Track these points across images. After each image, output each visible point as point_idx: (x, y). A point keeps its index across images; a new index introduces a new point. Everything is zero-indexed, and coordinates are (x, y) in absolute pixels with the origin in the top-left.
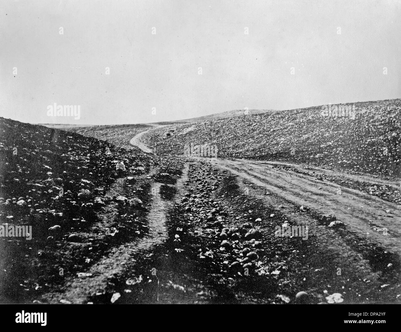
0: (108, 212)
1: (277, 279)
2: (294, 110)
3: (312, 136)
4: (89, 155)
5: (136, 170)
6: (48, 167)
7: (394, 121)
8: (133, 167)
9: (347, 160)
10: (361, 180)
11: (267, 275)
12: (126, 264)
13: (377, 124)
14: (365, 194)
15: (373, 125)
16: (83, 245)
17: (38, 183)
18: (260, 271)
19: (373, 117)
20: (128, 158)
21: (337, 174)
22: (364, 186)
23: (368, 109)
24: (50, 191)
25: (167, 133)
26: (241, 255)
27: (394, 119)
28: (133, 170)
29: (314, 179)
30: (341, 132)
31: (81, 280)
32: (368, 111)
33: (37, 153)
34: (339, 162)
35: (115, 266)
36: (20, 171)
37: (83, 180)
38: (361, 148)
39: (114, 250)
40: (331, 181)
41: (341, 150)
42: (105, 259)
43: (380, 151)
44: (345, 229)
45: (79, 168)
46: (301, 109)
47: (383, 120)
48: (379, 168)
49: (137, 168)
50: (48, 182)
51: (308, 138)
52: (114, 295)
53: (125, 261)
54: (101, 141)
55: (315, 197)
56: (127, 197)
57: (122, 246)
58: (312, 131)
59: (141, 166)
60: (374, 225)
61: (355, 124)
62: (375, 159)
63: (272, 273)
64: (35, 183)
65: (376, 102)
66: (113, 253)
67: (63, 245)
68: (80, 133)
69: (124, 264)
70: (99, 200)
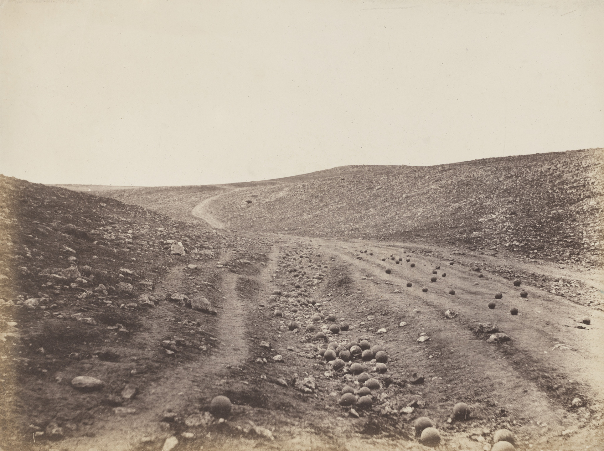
0: (159, 317)
1: (408, 419)
2: (438, 166)
3: (466, 205)
4: (130, 231)
5: (201, 255)
6: (71, 249)
7: (593, 183)
8: (196, 251)
9: (519, 241)
10: (539, 272)
11: (395, 414)
12: (186, 393)
13: (565, 187)
14: (545, 293)
15: (559, 189)
16: (123, 366)
17: (56, 273)
18: (384, 408)
19: (560, 176)
20: (189, 237)
21: (502, 262)
22: (544, 280)
23: (552, 164)
24: (73, 285)
25: (248, 199)
26: (357, 382)
27: (593, 180)
28: (196, 254)
29: (468, 269)
30: (511, 199)
31: (119, 418)
32: (553, 167)
33: (54, 228)
34: (507, 244)
35: (169, 397)
36: (29, 254)
37: (122, 269)
38: (540, 223)
39: (168, 373)
40: (494, 272)
41: (509, 227)
42: (155, 388)
43: (571, 228)
44: (511, 345)
45: (115, 251)
46: (450, 165)
47: (576, 181)
48: (568, 254)
49: (202, 252)
50: (70, 271)
51: (460, 208)
52: (168, 441)
53: (184, 390)
54: (149, 210)
55: (468, 297)
56: (187, 294)
57: (180, 369)
58: (467, 198)
59: (208, 248)
60: (556, 340)
61: (532, 186)
62: (561, 240)
63: (401, 411)
64: (51, 273)
65: (564, 153)
66: (167, 379)
67: (93, 365)
68: (118, 199)
69: (182, 395)
70: (145, 298)
